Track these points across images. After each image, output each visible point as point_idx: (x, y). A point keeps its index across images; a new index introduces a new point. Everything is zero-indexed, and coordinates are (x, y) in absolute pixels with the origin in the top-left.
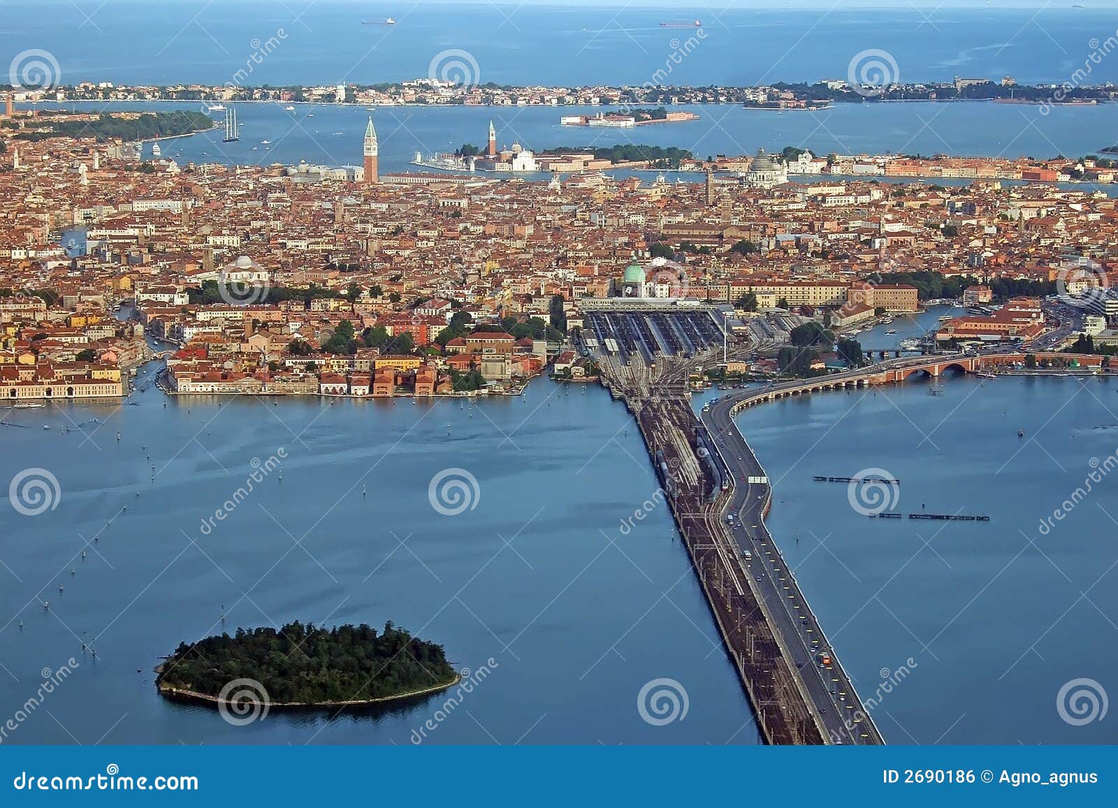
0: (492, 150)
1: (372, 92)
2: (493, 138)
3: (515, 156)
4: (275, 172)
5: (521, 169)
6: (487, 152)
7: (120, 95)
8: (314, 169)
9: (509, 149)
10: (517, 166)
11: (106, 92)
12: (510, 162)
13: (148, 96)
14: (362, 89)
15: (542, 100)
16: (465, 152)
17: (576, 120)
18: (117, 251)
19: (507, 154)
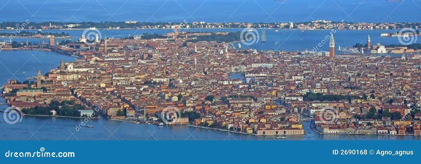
0: (369, 45)
1: (302, 25)
2: (369, 41)
3: (378, 48)
4: (296, 53)
5: (380, 52)
6: (366, 46)
7: (209, 26)
8: (311, 52)
9: (376, 45)
10: (379, 51)
11: (204, 25)
12: (377, 50)
13: (220, 27)
14: (298, 24)
15: (367, 27)
16: (358, 46)
17: (386, 35)
18: (261, 82)
19: (375, 47)
